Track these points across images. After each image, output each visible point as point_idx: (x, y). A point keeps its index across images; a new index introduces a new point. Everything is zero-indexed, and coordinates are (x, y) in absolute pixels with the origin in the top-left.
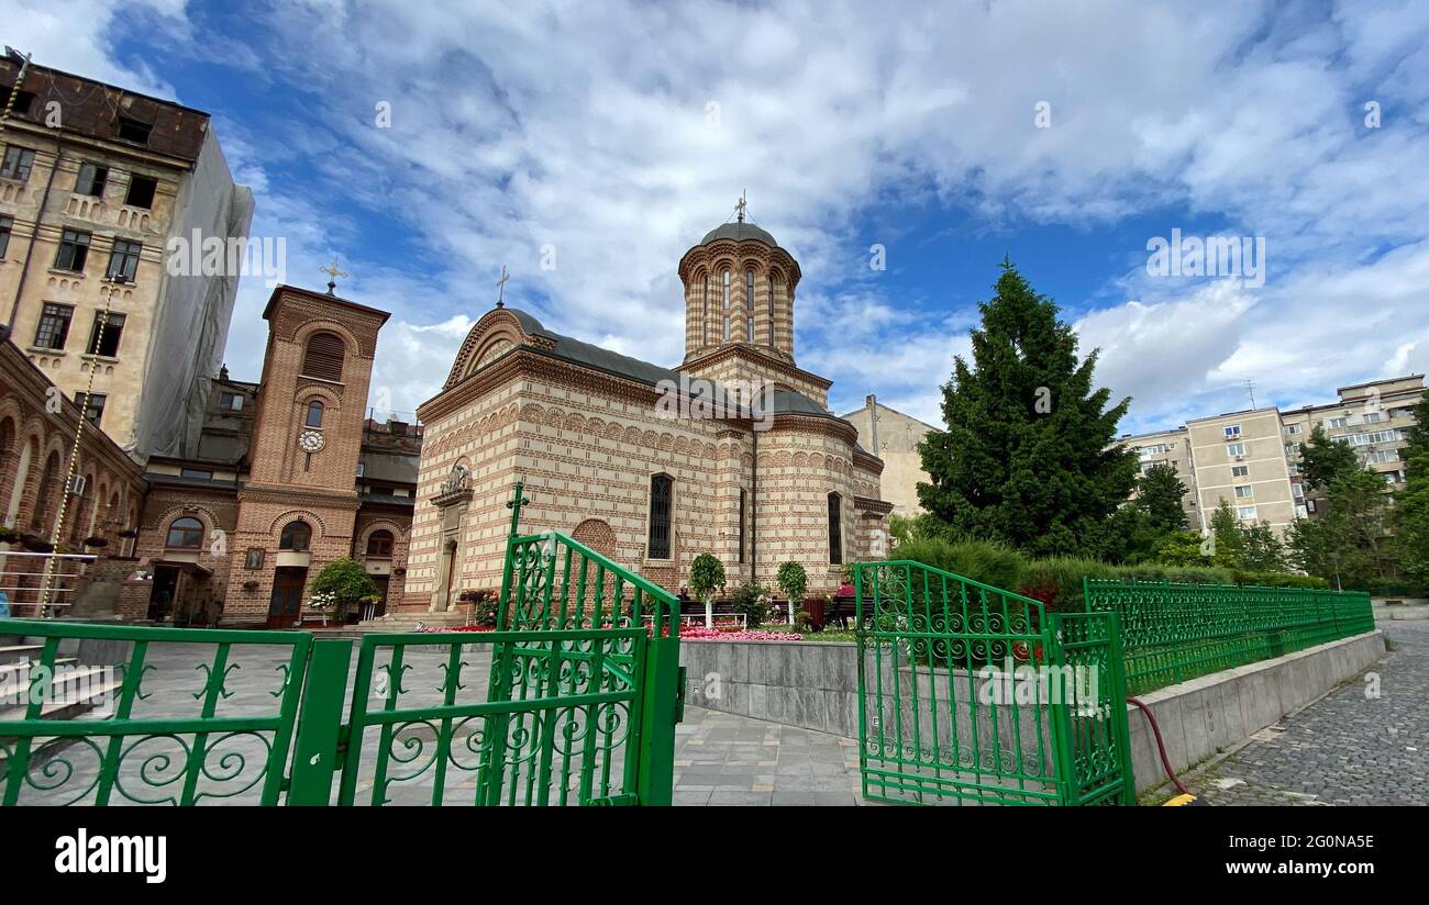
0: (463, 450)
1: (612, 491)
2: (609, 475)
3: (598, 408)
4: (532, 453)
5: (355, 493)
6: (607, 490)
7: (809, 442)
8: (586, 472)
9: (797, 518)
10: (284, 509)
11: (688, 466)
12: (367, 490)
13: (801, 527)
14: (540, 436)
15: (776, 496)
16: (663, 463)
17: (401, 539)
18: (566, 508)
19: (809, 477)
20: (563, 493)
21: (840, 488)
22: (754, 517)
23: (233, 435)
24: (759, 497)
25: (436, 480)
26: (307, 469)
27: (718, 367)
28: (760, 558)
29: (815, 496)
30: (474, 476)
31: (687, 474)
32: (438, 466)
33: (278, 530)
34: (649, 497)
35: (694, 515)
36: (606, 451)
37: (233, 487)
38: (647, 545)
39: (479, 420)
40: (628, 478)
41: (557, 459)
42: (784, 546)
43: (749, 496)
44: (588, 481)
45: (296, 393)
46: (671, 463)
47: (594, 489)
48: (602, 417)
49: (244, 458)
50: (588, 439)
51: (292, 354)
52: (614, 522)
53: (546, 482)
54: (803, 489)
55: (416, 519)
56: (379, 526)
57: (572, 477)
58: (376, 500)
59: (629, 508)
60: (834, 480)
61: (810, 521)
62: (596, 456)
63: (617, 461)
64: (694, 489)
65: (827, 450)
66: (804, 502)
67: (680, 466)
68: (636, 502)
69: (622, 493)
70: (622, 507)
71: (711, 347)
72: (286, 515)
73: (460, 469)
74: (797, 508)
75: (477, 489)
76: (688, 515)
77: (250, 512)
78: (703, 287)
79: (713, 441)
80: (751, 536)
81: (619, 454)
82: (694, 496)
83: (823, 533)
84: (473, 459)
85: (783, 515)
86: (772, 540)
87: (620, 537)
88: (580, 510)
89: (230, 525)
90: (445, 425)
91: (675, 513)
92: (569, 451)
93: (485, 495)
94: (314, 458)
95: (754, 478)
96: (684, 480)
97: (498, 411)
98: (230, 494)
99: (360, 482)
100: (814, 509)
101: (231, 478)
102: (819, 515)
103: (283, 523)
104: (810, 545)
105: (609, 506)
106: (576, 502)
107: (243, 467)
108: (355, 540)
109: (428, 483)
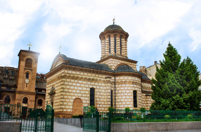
0: (54, 84)
1: (82, 92)
2: (80, 88)
3: (78, 74)
4: (65, 85)
5: (35, 92)
6: (80, 92)
7: (128, 78)
8: (76, 88)
9: (125, 97)
10: (23, 95)
11: (98, 86)
12: (37, 91)
13: (126, 99)
14: (67, 81)
15: (120, 91)
16: (92, 85)
17: (44, 101)
18: (72, 95)
19: (128, 87)
20: (71, 92)
21: (136, 89)
22: (115, 96)
23: (13, 80)
24: (116, 92)
25: (49, 90)
26: (26, 87)
27: (107, 61)
28: (117, 106)
29: (130, 91)
30: (56, 89)
31: (98, 87)
32: (49, 87)
33: (22, 99)
34: (89, 93)
35: (100, 97)
36: (80, 83)
37: (14, 91)
38: (89, 103)
39: (56, 78)
40: (85, 89)
41: (70, 85)
42: (122, 103)
43: (114, 92)
44: (76, 90)
45: (24, 71)
46: (94, 85)
47: (78, 91)
48: (79, 76)
49: (16, 84)
50: (76, 81)
51: (23, 63)
52: (82, 98)
53: (68, 90)
54: (127, 90)
55: (46, 97)
56: (39, 98)
57: (73, 89)
58: (39, 93)
59: (85, 95)
60: (135, 87)
61: (128, 97)
62: (78, 85)
63: (82, 85)
64: (100, 91)
65: (133, 80)
66: (127, 93)
67: (97, 86)
68: (87, 94)
69: (84, 92)
70: (84, 95)
71: (106, 56)
72: (23, 96)
73: (53, 87)
74: (125, 94)
75: (56, 92)
76: (99, 96)
77: (17, 96)
78: (104, 41)
79: (105, 79)
80: (114, 101)
81: (83, 84)
82: (100, 92)
83: (132, 100)
84: (55, 85)
85: (122, 96)
86: (119, 102)
87: (83, 102)
88: (75, 96)
89: (14, 98)
90: (50, 78)
91: (96, 96)
92: (72, 84)
93: (57, 93)
94: (28, 84)
95: (115, 87)
96: (97, 89)
97: (59, 76)
98: (14, 92)
99: (36, 89)
100: (129, 94)
101: (14, 89)
102: (130, 96)
103: (23, 98)
104: (129, 103)
105: (81, 95)
106: (74, 94)
107: (16, 86)
108: (35, 101)
109: (48, 90)
